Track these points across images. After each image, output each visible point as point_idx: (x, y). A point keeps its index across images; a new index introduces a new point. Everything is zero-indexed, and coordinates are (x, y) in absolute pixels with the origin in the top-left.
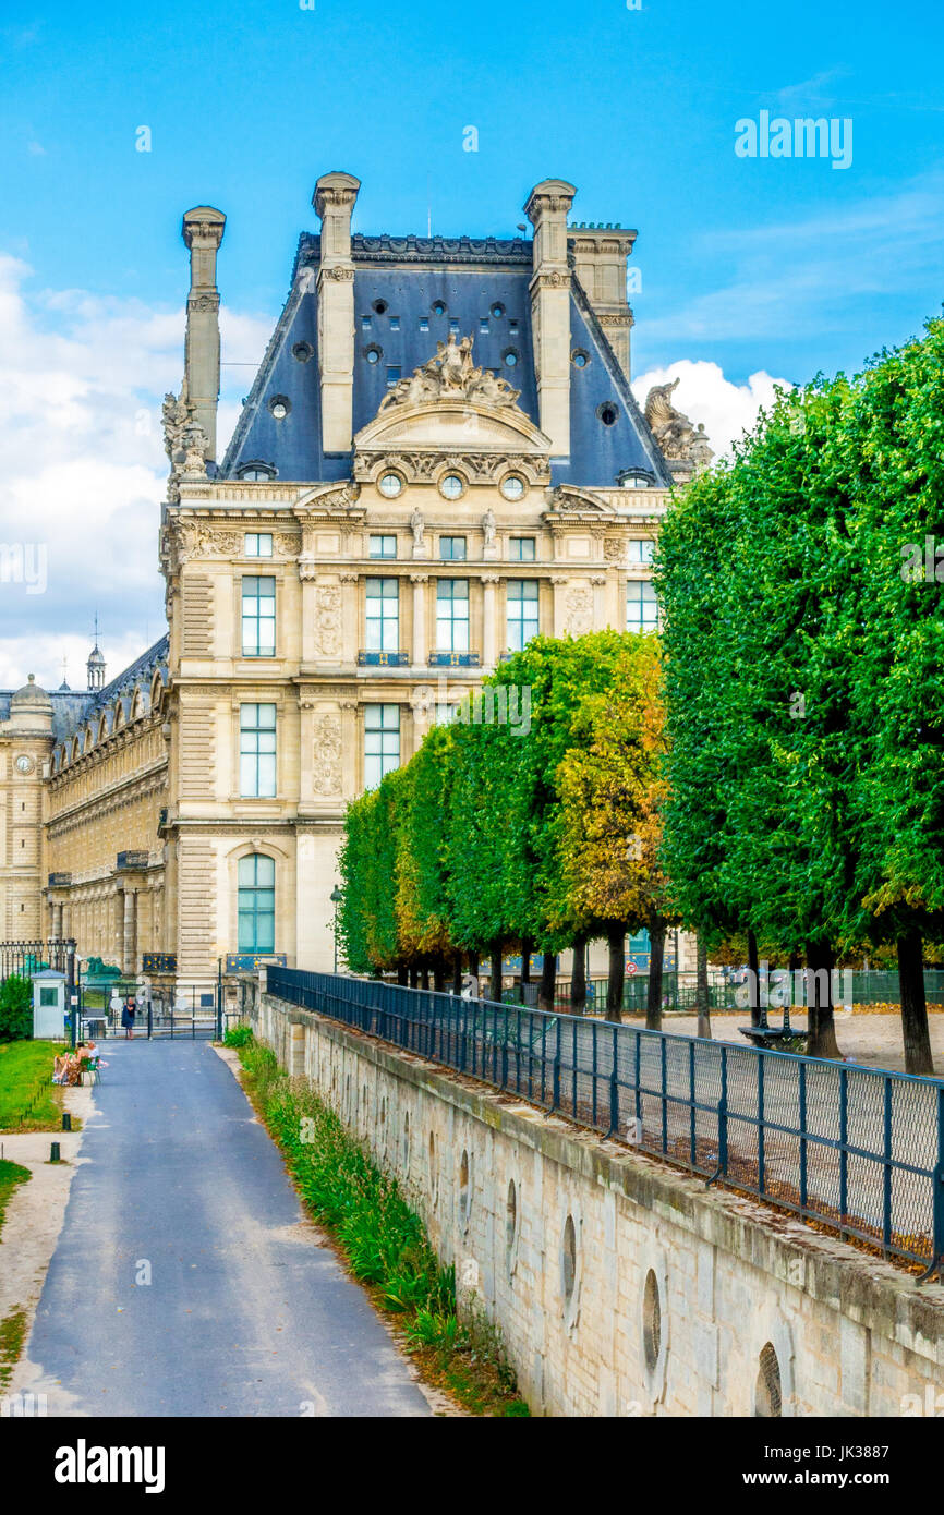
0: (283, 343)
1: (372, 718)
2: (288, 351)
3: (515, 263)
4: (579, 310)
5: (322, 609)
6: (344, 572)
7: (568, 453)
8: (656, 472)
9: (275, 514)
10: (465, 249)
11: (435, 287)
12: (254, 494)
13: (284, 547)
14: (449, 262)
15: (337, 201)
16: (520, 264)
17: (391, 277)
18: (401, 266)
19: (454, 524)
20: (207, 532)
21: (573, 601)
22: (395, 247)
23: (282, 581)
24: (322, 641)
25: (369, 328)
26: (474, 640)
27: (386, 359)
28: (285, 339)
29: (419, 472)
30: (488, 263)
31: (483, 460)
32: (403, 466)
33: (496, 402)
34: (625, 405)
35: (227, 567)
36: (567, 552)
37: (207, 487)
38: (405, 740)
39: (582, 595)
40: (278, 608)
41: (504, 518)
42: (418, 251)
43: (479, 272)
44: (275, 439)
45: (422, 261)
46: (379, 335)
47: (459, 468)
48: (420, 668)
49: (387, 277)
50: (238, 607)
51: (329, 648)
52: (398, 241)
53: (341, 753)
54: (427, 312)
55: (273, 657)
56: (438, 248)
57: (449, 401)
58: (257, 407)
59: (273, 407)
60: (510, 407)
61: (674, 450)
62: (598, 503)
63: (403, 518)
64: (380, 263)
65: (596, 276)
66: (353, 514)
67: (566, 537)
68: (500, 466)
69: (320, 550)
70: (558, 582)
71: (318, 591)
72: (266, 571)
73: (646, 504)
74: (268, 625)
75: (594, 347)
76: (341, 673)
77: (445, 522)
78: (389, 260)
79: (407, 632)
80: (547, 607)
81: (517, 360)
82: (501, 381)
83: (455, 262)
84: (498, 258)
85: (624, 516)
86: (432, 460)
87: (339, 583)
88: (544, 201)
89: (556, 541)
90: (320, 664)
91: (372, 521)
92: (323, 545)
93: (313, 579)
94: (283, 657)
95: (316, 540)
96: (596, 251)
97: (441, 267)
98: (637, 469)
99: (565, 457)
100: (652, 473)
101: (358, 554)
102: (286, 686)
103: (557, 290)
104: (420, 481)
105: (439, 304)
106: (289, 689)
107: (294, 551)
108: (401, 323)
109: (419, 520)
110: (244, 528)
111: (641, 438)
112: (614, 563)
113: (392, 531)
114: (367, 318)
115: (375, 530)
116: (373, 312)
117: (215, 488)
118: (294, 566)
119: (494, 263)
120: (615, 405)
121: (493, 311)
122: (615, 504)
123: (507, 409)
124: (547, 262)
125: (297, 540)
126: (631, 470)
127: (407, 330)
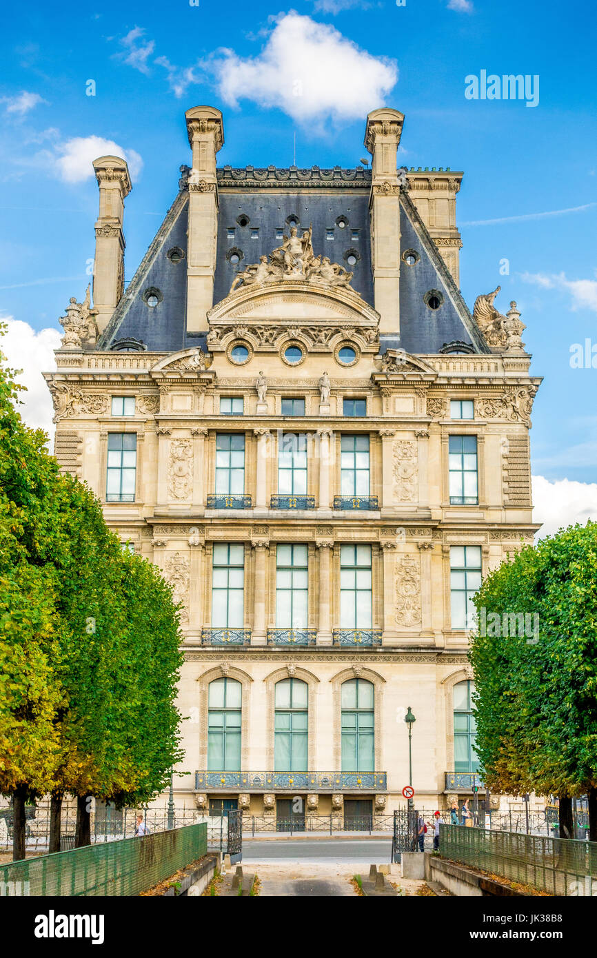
0: (160, 249)
1: (220, 556)
2: (164, 254)
3: (357, 187)
4: (411, 221)
5: (175, 459)
6: (196, 427)
7: (398, 331)
8: (475, 345)
9: (136, 378)
10: (315, 176)
11: (290, 206)
12: (121, 362)
13: (145, 407)
14: (302, 187)
15: (202, 130)
16: (362, 187)
17: (253, 199)
18: (263, 191)
19: (295, 386)
20: (78, 395)
21: (399, 451)
22: (257, 176)
23: (143, 436)
24: (174, 488)
25: (233, 237)
26: (311, 486)
27: (245, 260)
28: (162, 245)
29: (263, 341)
30: (335, 187)
31: (320, 331)
32: (250, 337)
33: (331, 282)
34: (448, 292)
35: (95, 425)
36: (394, 408)
37: (79, 357)
38: (248, 576)
39: (408, 446)
40: (139, 461)
41: (337, 381)
42: (277, 178)
43: (328, 195)
44: (147, 323)
45: (280, 187)
46: (241, 241)
47: (299, 338)
48: (262, 510)
49: (251, 199)
50: (104, 459)
51: (180, 493)
52: (261, 171)
53: (188, 587)
54: (282, 224)
55: (133, 504)
56: (294, 176)
57: (290, 282)
58: (134, 298)
59: (148, 298)
60: (344, 286)
61: (495, 339)
62: (421, 365)
63: (250, 381)
64: (245, 189)
65: (431, 208)
66: (203, 376)
67: (393, 396)
68: (335, 336)
69: (174, 408)
70: (385, 435)
71: (172, 443)
72: (129, 428)
73: (465, 369)
74: (130, 475)
75: (423, 249)
76: (190, 515)
77: (286, 385)
78: (252, 186)
79: (251, 480)
80: (377, 458)
81: (357, 260)
82: (336, 266)
83: (308, 187)
84: (343, 183)
85: (444, 377)
86: (275, 332)
87: (191, 437)
88: (377, 127)
89: (384, 399)
90: (171, 507)
91: (221, 384)
92: (178, 403)
93: (168, 433)
94: (141, 502)
95: (172, 400)
96: (430, 188)
97: (296, 191)
98: (458, 342)
99: (395, 334)
100: (471, 345)
101: (209, 412)
102: (143, 527)
103: (388, 198)
104: (264, 350)
105: (293, 219)
106: (146, 530)
107: (154, 411)
108: (260, 232)
109: (262, 382)
110: (110, 391)
111: (462, 319)
112: (435, 420)
113: (240, 392)
114: (232, 230)
115: (224, 392)
116: (236, 224)
117: (86, 358)
118: (154, 424)
119: (340, 187)
120: (440, 292)
121: (338, 224)
122: (437, 368)
123: (341, 288)
124: (380, 175)
125: (155, 400)
126: (454, 343)
127: (264, 238)
